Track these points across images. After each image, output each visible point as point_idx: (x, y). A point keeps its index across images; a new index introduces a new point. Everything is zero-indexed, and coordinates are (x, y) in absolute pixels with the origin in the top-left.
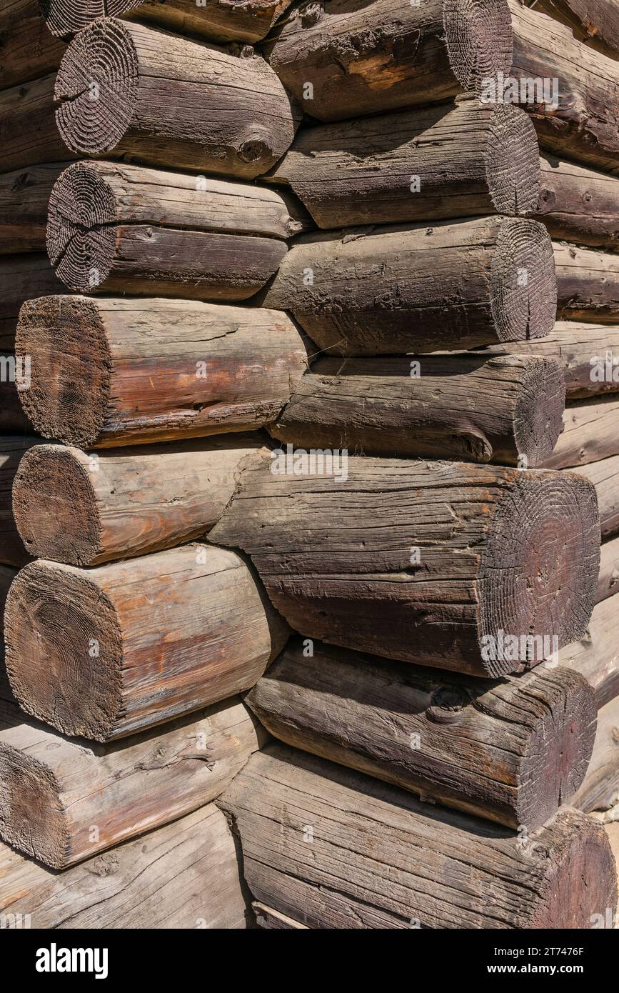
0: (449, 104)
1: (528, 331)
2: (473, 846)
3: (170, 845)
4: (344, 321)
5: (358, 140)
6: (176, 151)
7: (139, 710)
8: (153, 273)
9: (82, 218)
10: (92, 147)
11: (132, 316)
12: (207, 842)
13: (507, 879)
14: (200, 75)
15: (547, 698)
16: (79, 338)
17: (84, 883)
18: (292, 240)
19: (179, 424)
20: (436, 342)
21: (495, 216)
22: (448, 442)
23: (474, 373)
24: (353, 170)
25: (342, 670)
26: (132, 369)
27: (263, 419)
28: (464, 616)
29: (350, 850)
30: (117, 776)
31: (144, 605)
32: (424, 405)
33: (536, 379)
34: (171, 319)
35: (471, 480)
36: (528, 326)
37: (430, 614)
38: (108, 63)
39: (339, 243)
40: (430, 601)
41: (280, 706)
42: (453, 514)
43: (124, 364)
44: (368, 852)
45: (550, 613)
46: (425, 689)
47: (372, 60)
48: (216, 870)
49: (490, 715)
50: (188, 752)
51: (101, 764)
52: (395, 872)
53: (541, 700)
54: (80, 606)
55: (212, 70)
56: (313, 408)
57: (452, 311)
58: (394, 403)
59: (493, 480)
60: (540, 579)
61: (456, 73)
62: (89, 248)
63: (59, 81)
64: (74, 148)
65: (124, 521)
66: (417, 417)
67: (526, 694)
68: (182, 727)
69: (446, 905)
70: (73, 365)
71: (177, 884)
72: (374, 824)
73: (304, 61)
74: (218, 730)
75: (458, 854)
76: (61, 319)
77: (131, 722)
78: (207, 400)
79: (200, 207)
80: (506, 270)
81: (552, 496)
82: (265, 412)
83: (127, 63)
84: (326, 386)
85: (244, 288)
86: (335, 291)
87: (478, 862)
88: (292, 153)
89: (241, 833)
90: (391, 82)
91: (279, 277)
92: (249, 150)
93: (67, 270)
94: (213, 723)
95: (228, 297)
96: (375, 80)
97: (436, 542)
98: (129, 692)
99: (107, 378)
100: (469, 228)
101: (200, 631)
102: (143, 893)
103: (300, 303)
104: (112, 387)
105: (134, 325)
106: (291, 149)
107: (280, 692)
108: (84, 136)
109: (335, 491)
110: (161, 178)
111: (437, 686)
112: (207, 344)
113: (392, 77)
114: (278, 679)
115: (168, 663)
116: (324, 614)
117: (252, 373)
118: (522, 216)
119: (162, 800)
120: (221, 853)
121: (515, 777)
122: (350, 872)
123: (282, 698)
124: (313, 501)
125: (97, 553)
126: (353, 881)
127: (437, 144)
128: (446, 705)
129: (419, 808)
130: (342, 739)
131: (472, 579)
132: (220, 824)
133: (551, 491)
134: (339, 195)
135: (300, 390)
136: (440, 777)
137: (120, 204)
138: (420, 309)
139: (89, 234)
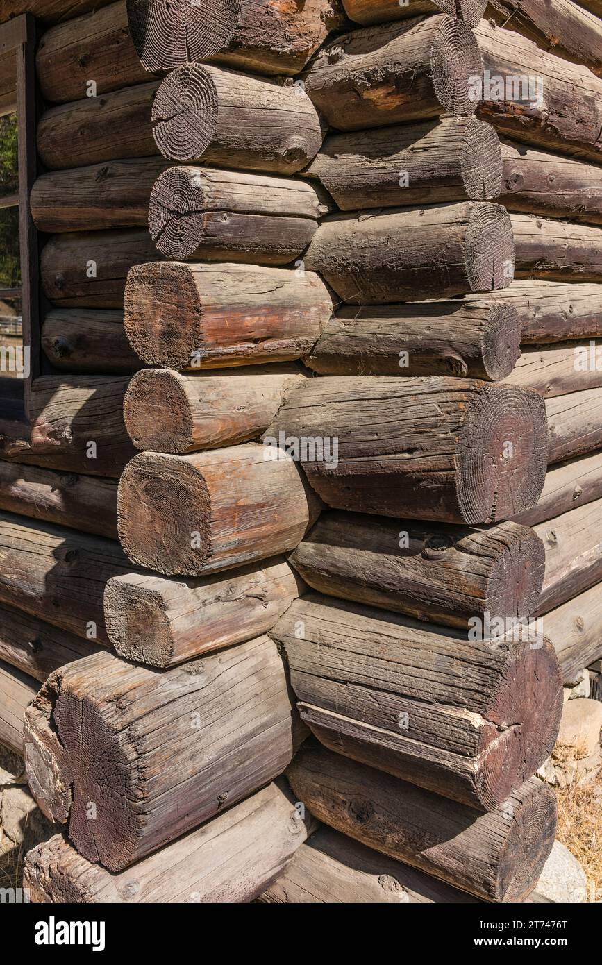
0: (435, 121)
1: (493, 284)
2: (456, 646)
3: (238, 659)
4: (360, 279)
5: (370, 146)
6: (240, 158)
7: (221, 552)
8: (226, 245)
9: (177, 207)
10: (183, 156)
11: (213, 275)
12: (264, 659)
13: (479, 665)
14: (258, 103)
15: (507, 541)
16: (175, 292)
17: (180, 678)
18: (322, 219)
19: (244, 353)
20: (427, 292)
21: (469, 202)
22: (436, 364)
23: (454, 314)
24: (366, 168)
25: (361, 531)
26: (214, 313)
27: (301, 352)
28: (447, 479)
29: (368, 656)
30: (203, 603)
31: (224, 478)
32: (419, 338)
33: (499, 317)
34: (239, 278)
35: (452, 388)
36: (493, 280)
37: (425, 480)
38: (194, 96)
39: (356, 221)
40: (424, 471)
41: (316, 561)
42: (439, 410)
43: (210, 309)
44: (381, 656)
45: (509, 484)
46: (422, 539)
47: (379, 89)
48: (271, 679)
49: (467, 553)
50: (250, 592)
51: (193, 593)
52: (401, 667)
53: (502, 542)
54: (178, 481)
55: (265, 99)
56: (338, 343)
57: (438, 269)
58: (397, 337)
59: (467, 387)
60: (501, 460)
61: (440, 100)
62: (183, 229)
63: (155, 107)
64: (168, 156)
65: (207, 421)
66: (413, 347)
67: (492, 539)
68: (245, 574)
69: (437, 684)
70: (171, 311)
71: (244, 685)
72: (386, 637)
73: (330, 88)
74: (270, 579)
75: (445, 652)
76: (162, 279)
77: (215, 562)
78: (263, 336)
79: (258, 198)
80: (476, 240)
81: (510, 401)
82: (303, 346)
83: (209, 97)
84: (347, 326)
85: (287, 255)
86: (353, 256)
87: (459, 656)
88: (320, 155)
89: (288, 653)
90: (393, 105)
91: (311, 247)
92: (290, 154)
93: (165, 244)
94: (267, 574)
95: (275, 262)
96: (382, 104)
97: (428, 430)
98: (215, 538)
99: (198, 319)
100: (450, 210)
101: (260, 500)
102: (221, 689)
103: (327, 266)
104: (201, 325)
105: (215, 282)
106: (319, 152)
107: (315, 551)
108: (176, 147)
109: (355, 400)
110: (231, 177)
111: (430, 536)
112: (264, 295)
113: (394, 102)
114: (314, 541)
115: (240, 521)
116: (348, 488)
117: (294, 317)
118: (488, 201)
119: (233, 625)
120: (274, 668)
121: (483, 592)
122: (369, 670)
123: (317, 555)
124: (340, 407)
125: (190, 443)
126: (371, 676)
127: (427, 150)
128: (435, 547)
129: (417, 626)
130: (361, 580)
131: (452, 454)
132: (272, 649)
133: (509, 397)
134: (356, 186)
135: (327, 330)
136: (432, 599)
137: (207, 198)
138: (416, 269)
139: (183, 218)
